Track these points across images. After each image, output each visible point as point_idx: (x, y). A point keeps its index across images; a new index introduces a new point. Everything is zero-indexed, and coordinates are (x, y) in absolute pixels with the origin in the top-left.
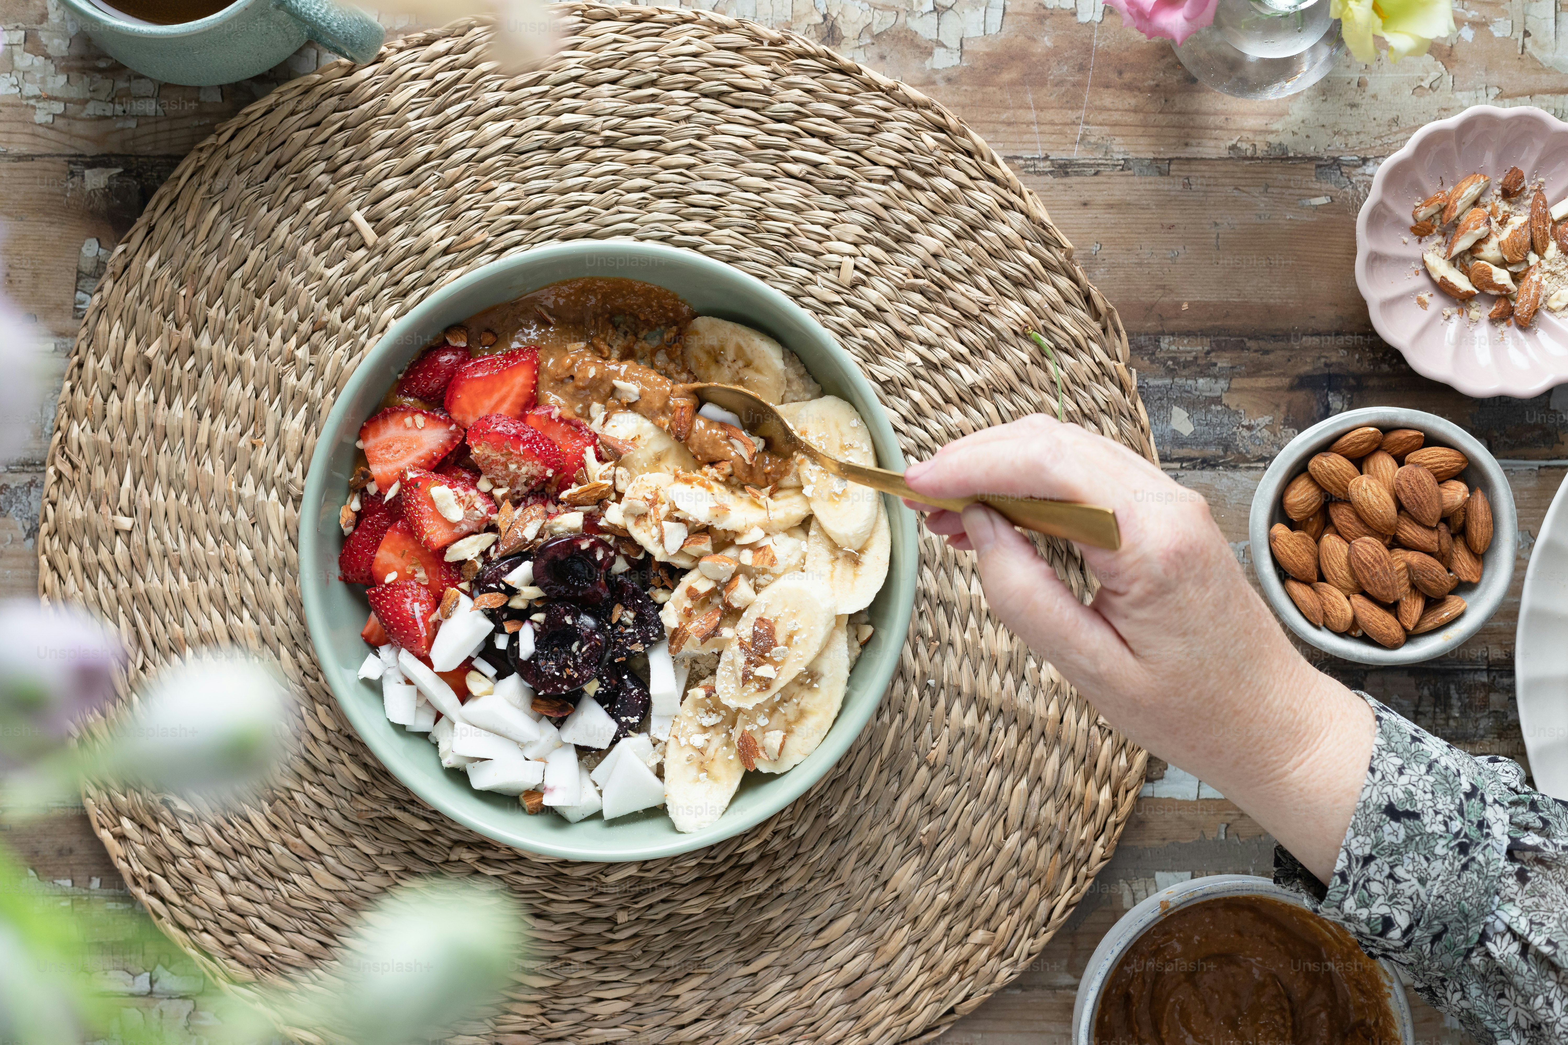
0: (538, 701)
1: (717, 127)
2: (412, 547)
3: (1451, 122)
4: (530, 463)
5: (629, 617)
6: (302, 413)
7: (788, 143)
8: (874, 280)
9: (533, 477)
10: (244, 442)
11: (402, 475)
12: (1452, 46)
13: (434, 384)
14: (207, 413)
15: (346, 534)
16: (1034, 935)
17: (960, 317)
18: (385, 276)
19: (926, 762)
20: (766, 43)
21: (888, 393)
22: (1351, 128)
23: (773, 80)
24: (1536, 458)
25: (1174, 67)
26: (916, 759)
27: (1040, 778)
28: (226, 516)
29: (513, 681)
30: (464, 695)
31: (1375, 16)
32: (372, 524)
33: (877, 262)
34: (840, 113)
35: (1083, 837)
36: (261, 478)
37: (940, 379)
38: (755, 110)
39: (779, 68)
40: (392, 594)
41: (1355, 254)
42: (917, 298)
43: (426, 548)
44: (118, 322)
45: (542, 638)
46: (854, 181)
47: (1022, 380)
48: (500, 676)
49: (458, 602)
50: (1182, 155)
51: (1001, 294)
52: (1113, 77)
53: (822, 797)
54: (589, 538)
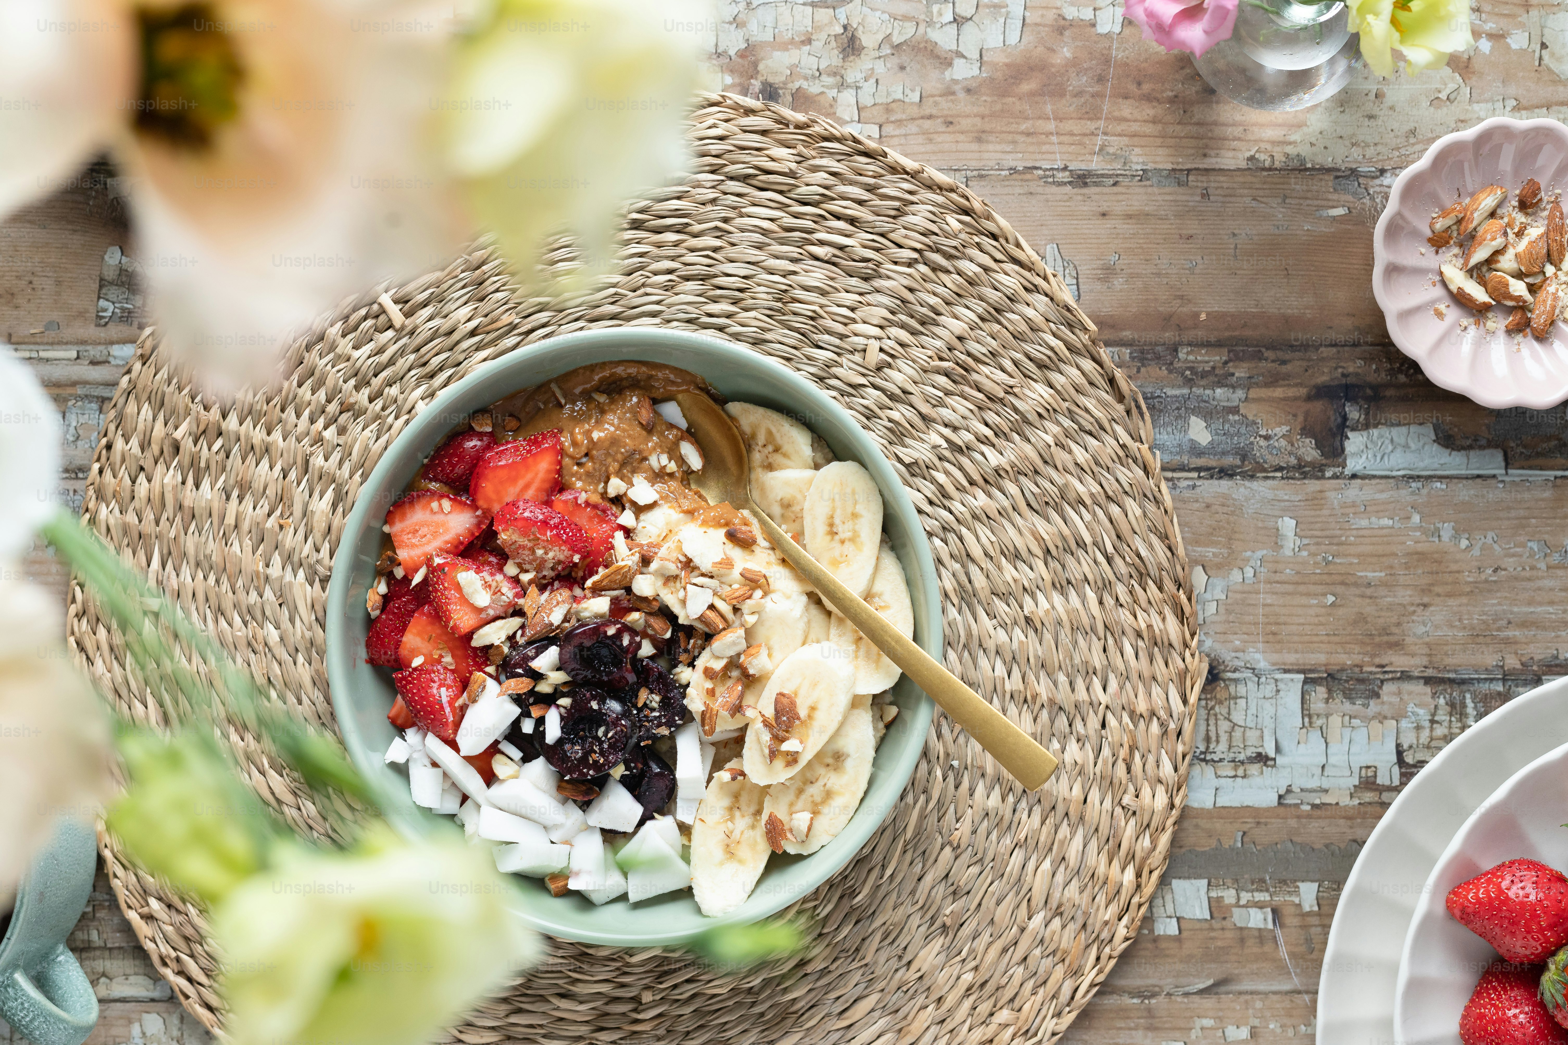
0: (564, 784)
1: (743, 210)
2: (439, 631)
3: (1469, 134)
4: (557, 548)
5: (655, 700)
6: (329, 495)
7: (813, 225)
8: (900, 363)
9: (559, 562)
10: (271, 523)
11: (429, 561)
12: (1469, 58)
13: (460, 469)
14: (235, 493)
15: (373, 617)
16: (1058, 1015)
17: (985, 399)
18: (412, 357)
19: (950, 843)
20: (791, 127)
21: (913, 475)
22: (1369, 139)
23: (798, 163)
24: (1552, 468)
25: (1192, 78)
26: (940, 840)
27: (1064, 858)
28: (253, 597)
29: (539, 765)
30: (490, 778)
31: (1393, 30)
32: (398, 608)
33: (902, 345)
34: (865, 196)
35: (1107, 918)
36: (288, 558)
37: (965, 461)
38: (781, 192)
39: (805, 151)
40: (418, 678)
41: (1373, 266)
42: (942, 380)
43: (453, 633)
44: (147, 404)
45: (567, 722)
46: (879, 264)
47: (1046, 462)
48: (526, 759)
49: (484, 687)
50: (1201, 166)
51: (1025, 376)
52: (1133, 88)
53: (846, 877)
54: (615, 624)
